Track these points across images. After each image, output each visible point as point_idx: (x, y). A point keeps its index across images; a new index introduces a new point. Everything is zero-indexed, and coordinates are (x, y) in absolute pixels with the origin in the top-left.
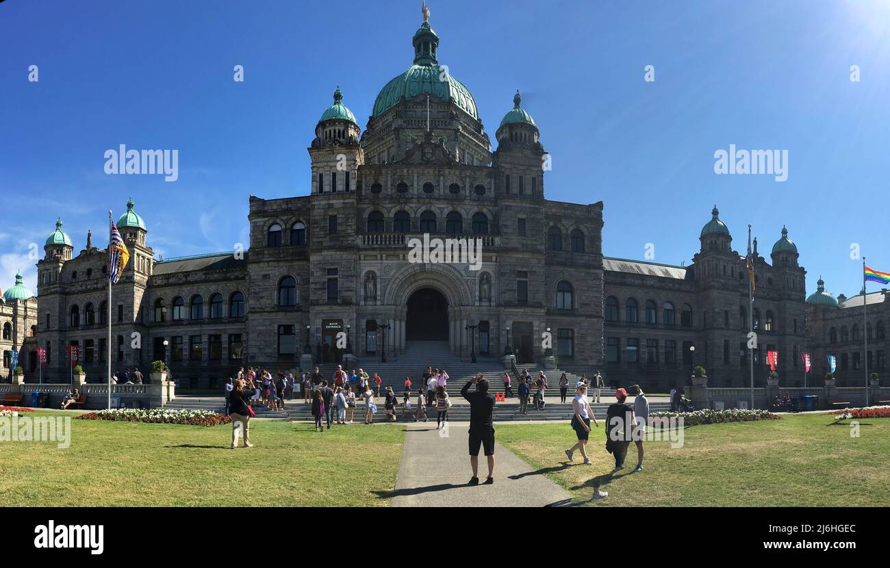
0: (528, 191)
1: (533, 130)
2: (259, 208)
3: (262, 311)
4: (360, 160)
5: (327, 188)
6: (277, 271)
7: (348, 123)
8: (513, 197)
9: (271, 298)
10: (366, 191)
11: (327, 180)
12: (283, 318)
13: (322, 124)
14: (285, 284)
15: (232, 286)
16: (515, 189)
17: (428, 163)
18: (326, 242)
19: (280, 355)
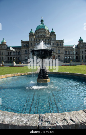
0: (54, 40)
1: (54, 33)
2: (22, 42)
3: (23, 54)
4: (35, 37)
5: (31, 40)
6: (25, 50)
7: (33, 33)
8: (52, 41)
9: (24, 53)
10: (35, 41)
11: (31, 39)
12: (26, 55)
13: (30, 33)
14: (26, 51)
15: (19, 51)
16: (52, 40)
17: (42, 37)
18: (31, 46)
19: (25, 59)
